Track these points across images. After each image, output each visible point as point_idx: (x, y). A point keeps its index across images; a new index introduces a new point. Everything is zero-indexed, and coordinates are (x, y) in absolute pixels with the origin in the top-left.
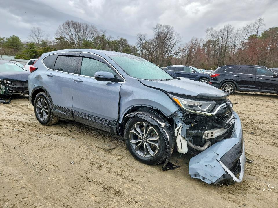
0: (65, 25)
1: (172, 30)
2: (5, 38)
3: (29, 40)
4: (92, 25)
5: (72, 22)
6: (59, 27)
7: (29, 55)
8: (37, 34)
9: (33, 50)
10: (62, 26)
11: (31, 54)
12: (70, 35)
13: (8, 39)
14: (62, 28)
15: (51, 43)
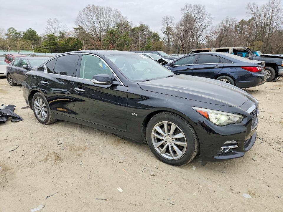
0: (85, 10)
1: (203, 10)
2: (21, 32)
3: (47, 32)
4: (115, 9)
5: (93, 6)
6: (79, 13)
7: (49, 48)
8: (54, 26)
9: (53, 41)
10: (82, 12)
11: (51, 46)
12: (92, 22)
13: (25, 33)
14: (82, 13)
15: (69, 34)
